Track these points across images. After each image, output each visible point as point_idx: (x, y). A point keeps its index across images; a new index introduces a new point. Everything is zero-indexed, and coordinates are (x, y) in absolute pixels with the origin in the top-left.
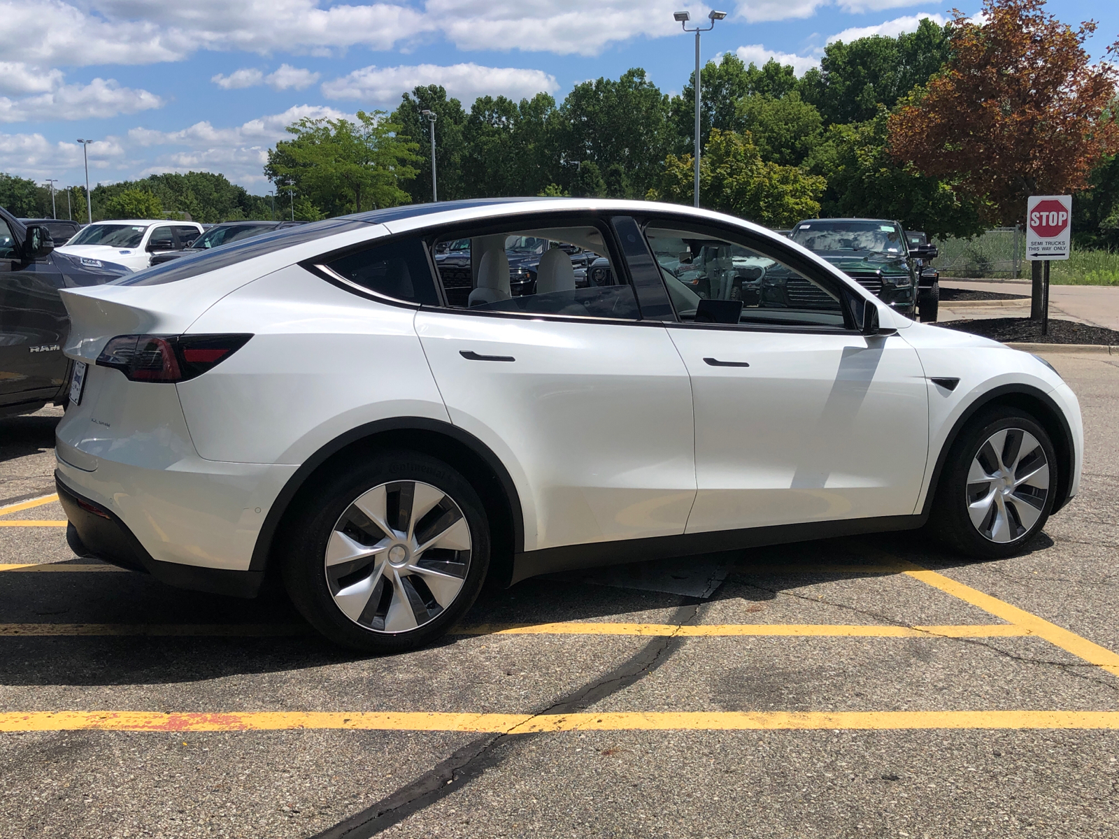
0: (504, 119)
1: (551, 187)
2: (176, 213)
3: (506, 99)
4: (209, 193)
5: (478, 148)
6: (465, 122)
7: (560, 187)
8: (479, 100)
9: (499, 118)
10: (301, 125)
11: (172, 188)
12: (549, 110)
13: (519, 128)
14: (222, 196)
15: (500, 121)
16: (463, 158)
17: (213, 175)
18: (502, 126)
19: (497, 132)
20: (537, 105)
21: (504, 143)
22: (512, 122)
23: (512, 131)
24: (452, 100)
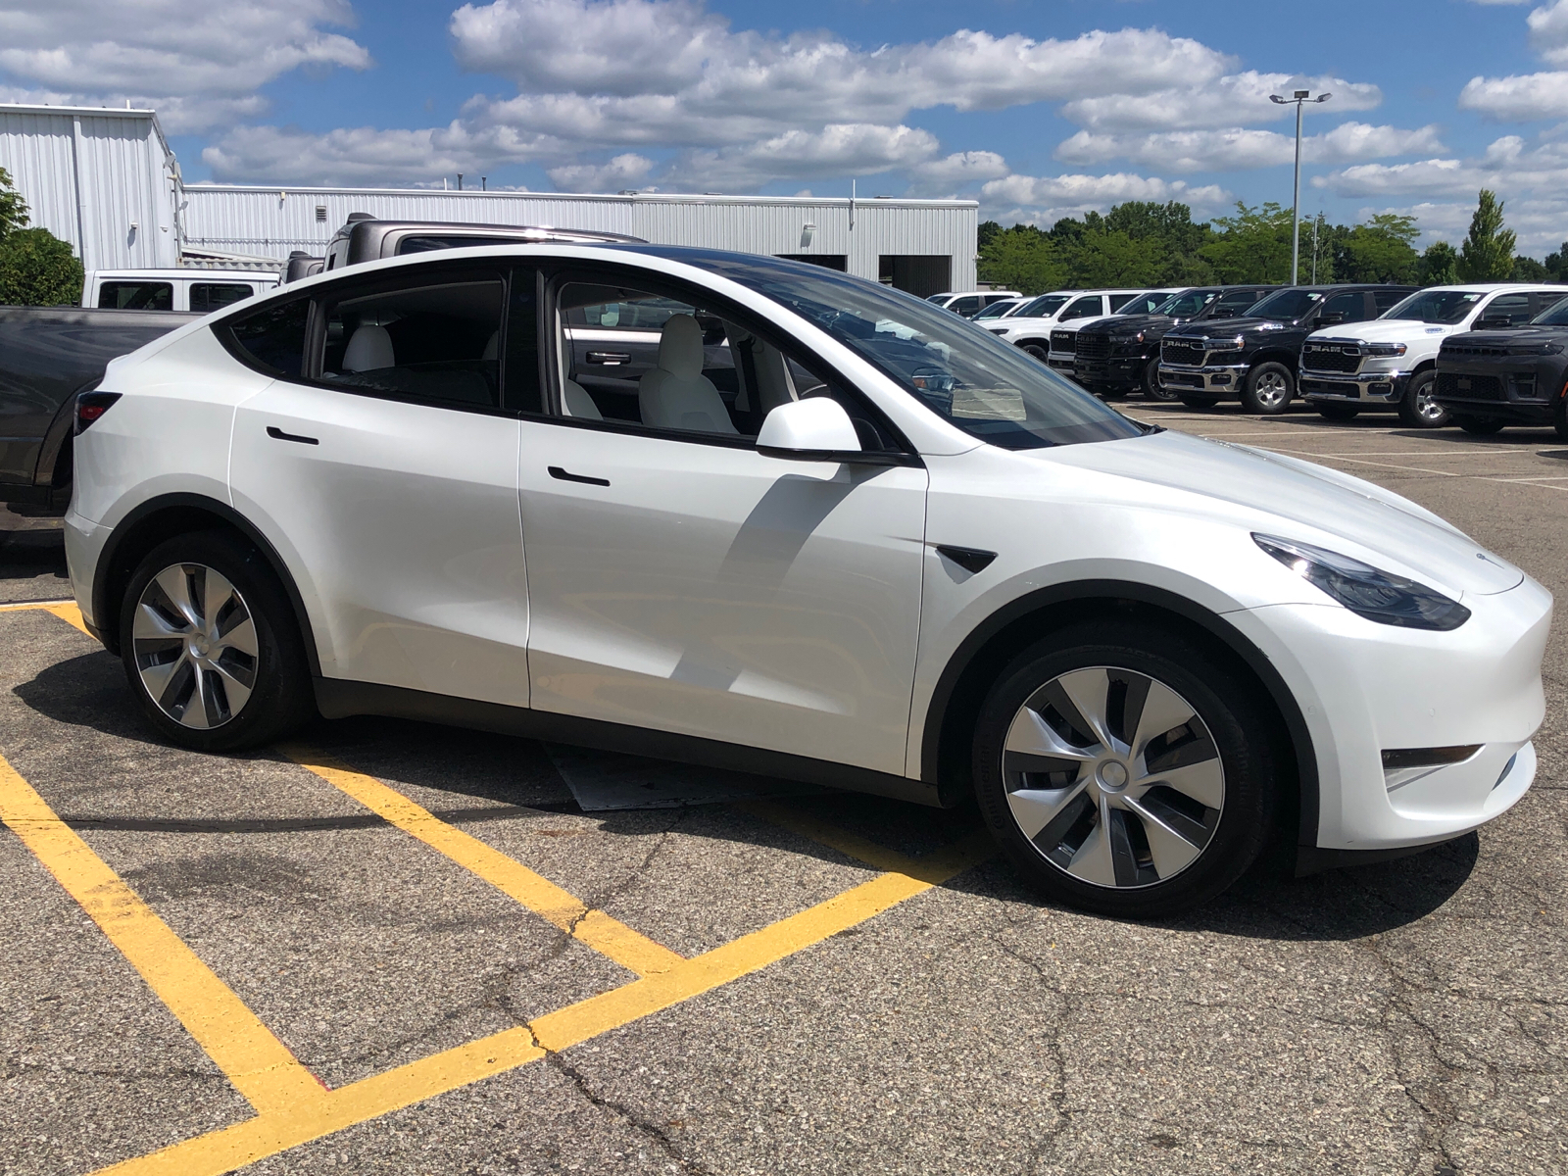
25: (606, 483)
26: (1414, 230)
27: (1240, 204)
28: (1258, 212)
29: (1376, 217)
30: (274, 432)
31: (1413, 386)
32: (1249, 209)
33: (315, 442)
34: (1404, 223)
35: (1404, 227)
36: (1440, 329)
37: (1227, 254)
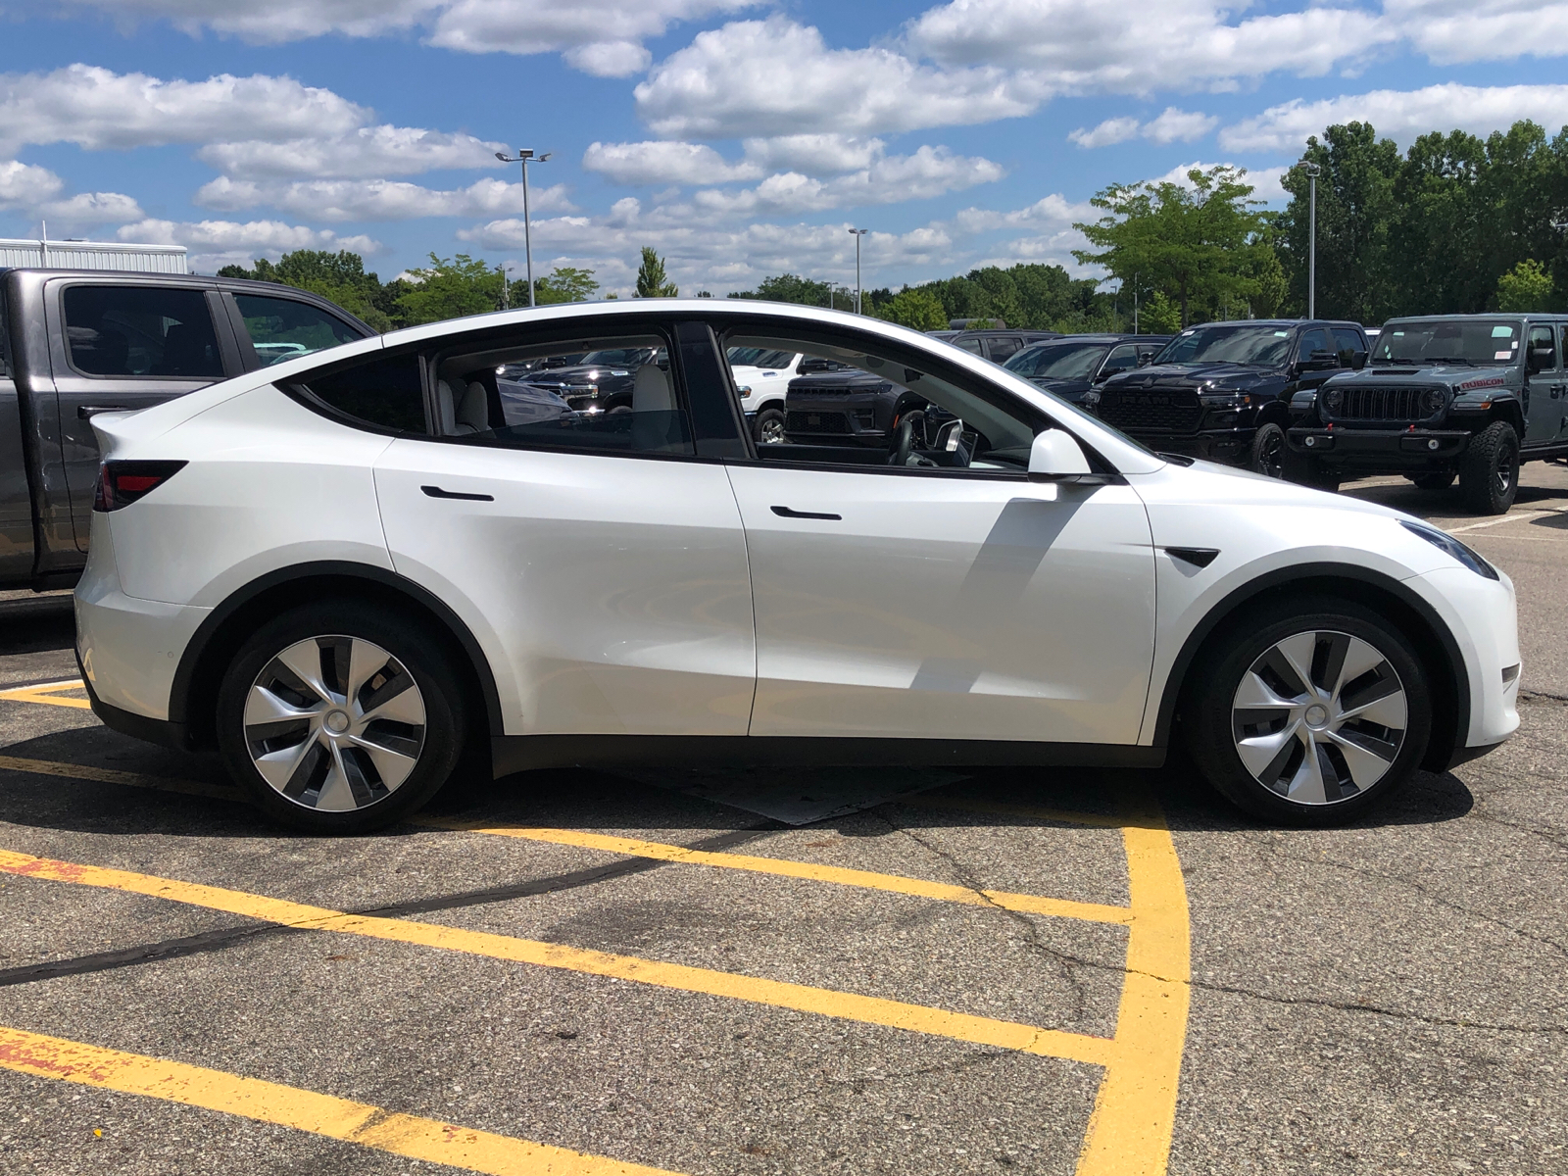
0: (1461, 165)
1: (1526, 265)
2: (984, 321)
3: (1464, 135)
4: (1040, 292)
5: (1417, 211)
6: (1398, 174)
7: (1542, 264)
8: (1421, 140)
9: (1453, 164)
10: (1109, 195)
11: (986, 287)
12: (1534, 147)
13: (1483, 178)
14: (1057, 296)
15: (1453, 168)
16: (1392, 227)
17: (1048, 268)
18: (1456, 176)
19: (1449, 185)
20: (1513, 140)
21: (1458, 201)
22: (1474, 168)
23: (1473, 182)
24: (1384, 142)
25: (837, 517)
26: (593, 283)
27: (433, 257)
28: (451, 264)
29: (558, 271)
30: (432, 491)
31: (758, 424)
32: (441, 261)
33: (489, 498)
34: (584, 276)
35: (584, 280)
36: (773, 373)
37: (426, 304)
